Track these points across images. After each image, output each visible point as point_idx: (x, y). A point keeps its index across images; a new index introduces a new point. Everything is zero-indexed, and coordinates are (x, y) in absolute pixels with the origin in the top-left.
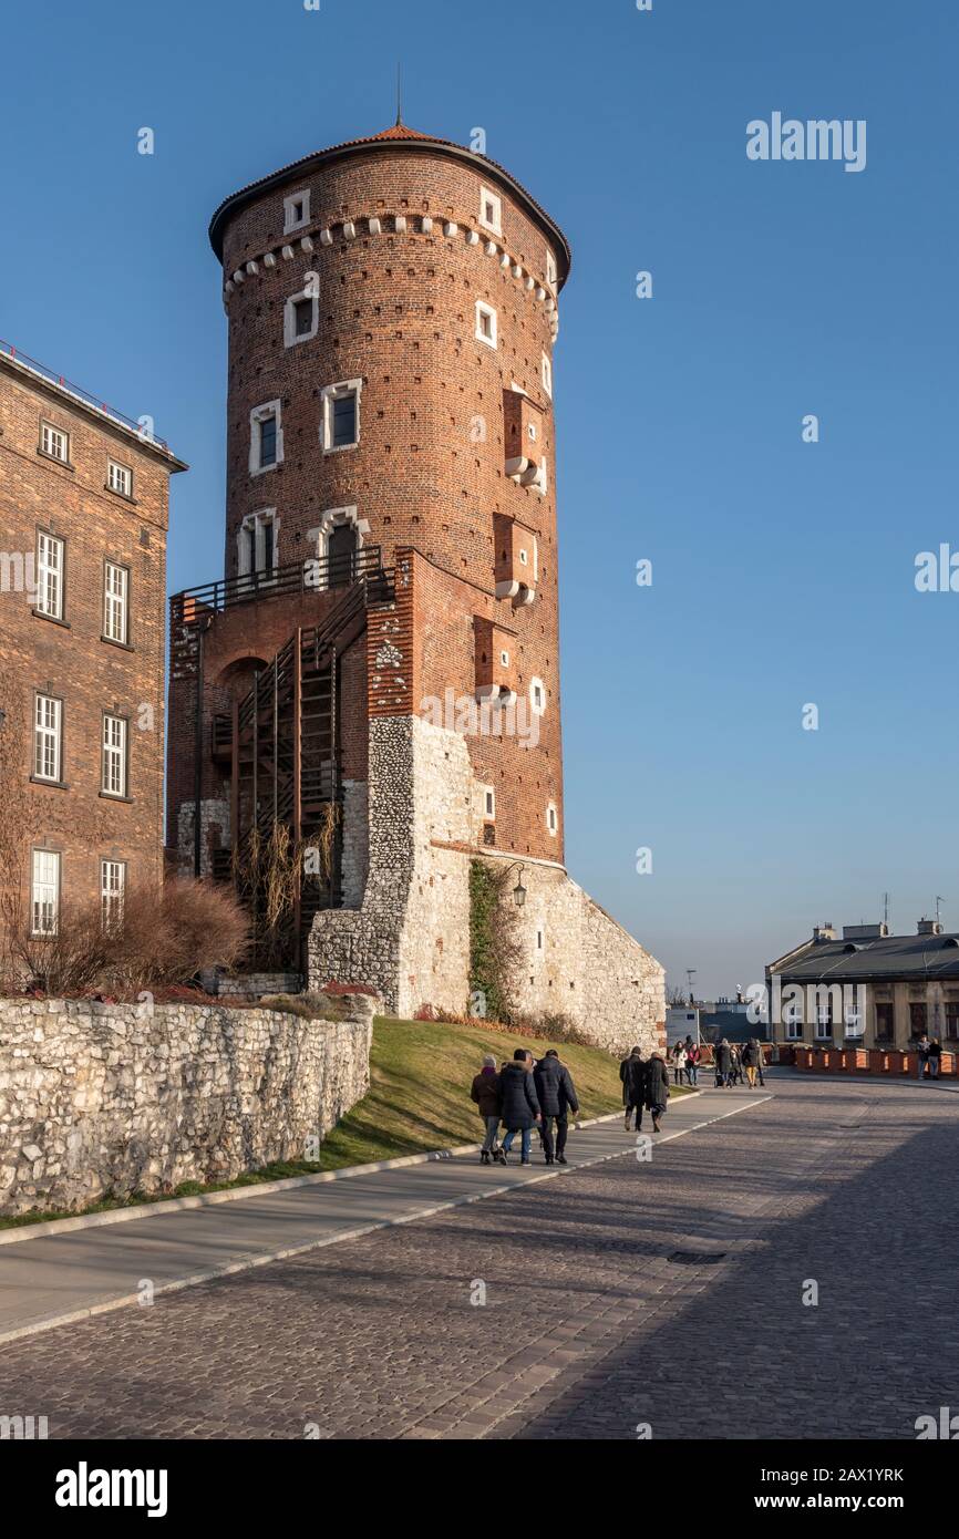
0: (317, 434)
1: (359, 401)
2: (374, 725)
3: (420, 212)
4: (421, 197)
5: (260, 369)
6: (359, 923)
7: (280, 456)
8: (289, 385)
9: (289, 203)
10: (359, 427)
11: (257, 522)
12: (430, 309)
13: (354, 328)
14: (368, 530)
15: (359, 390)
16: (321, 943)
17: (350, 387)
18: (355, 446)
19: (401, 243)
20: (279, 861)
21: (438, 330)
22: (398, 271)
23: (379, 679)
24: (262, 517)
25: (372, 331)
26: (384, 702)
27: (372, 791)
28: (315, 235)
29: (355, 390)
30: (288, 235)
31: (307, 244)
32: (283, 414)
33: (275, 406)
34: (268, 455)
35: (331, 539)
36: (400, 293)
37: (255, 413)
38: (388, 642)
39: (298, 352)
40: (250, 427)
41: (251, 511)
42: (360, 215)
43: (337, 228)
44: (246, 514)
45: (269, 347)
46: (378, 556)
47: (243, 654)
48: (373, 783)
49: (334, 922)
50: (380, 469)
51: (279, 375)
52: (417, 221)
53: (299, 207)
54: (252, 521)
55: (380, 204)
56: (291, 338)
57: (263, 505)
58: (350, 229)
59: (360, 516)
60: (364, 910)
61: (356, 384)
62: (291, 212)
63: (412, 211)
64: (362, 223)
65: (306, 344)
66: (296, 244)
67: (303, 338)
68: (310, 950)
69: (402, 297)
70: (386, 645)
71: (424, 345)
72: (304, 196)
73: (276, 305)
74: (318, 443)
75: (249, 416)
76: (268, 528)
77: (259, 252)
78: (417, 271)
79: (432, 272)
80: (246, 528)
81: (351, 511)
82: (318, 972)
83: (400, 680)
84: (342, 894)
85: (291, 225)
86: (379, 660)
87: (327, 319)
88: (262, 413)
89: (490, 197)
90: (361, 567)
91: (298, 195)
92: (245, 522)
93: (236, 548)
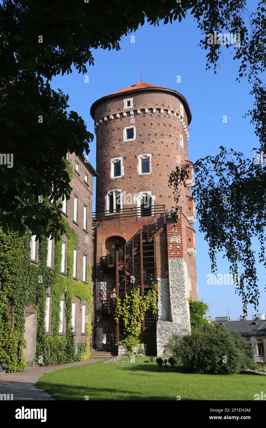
0: (136, 169)
1: (151, 160)
2: (170, 261)
3: (167, 109)
4: (168, 105)
5: (114, 147)
6: (173, 327)
7: (123, 173)
8: (125, 153)
9: (125, 101)
10: (151, 168)
11: (114, 193)
12: (171, 136)
13: (149, 139)
14: (155, 199)
15: (151, 157)
16: (161, 334)
17: (148, 156)
18: (149, 173)
19: (162, 116)
21: (173, 142)
22: (161, 124)
23: (171, 246)
24: (116, 192)
25: (154, 140)
26: (173, 254)
27: (171, 282)
28: (135, 111)
29: (149, 157)
30: (125, 110)
31: (132, 113)
32: (123, 161)
33: (121, 159)
34: (118, 172)
36: (162, 131)
37: (112, 160)
38: (174, 235)
39: (129, 144)
40: (110, 164)
41: (112, 189)
42: (150, 108)
43: (143, 110)
44: (109, 190)
45: (118, 141)
46: (164, 208)
47: (114, 234)
48: (171, 280)
49: (164, 326)
50: (158, 181)
51: (122, 150)
52: (166, 111)
53: (129, 102)
54: (112, 193)
55: (156, 105)
56: (125, 139)
57: (116, 188)
58: (147, 110)
59: (152, 194)
60: (174, 322)
61: (149, 155)
62: (126, 104)
63: (166, 108)
64: (151, 110)
65: (132, 142)
66: (128, 112)
67: (131, 140)
68: (157, 336)
69: (163, 132)
70: (173, 236)
71: (169, 146)
72: (131, 100)
73: (120, 129)
74: (137, 171)
75: (110, 160)
77: (115, 113)
78: (166, 125)
79: (170, 126)
80: (109, 194)
81: (149, 193)
82: (160, 344)
83: (178, 247)
85: (126, 107)
86: (171, 240)
87: (139, 135)
88: (115, 160)
89: (182, 106)
90: (153, 210)
91: (128, 99)
92: (109, 192)
93: (105, 200)
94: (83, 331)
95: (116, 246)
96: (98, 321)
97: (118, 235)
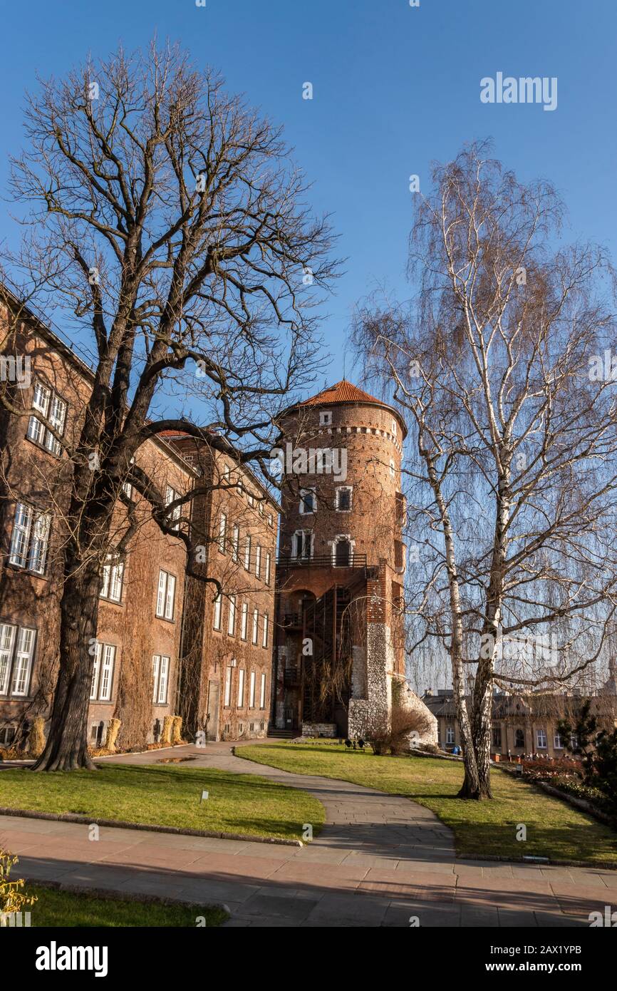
0: (333, 504)
1: (351, 494)
2: (369, 626)
3: (375, 428)
4: (376, 423)
6: (369, 705)
7: (314, 510)
8: (320, 482)
9: (321, 415)
10: (351, 504)
11: (303, 534)
12: (378, 463)
13: (350, 467)
14: (355, 545)
15: (352, 490)
16: (354, 713)
17: (347, 489)
18: (349, 511)
19: (368, 437)
20: (326, 676)
21: (380, 471)
22: (367, 448)
23: (371, 608)
24: (306, 533)
26: (374, 617)
27: (369, 652)
28: (334, 429)
29: (349, 490)
30: (321, 426)
31: (330, 431)
32: (317, 493)
33: (314, 490)
34: (308, 507)
35: (337, 546)
37: (303, 491)
38: (376, 594)
40: (300, 495)
41: (300, 529)
42: (353, 426)
43: (344, 429)
44: (296, 529)
46: (366, 558)
47: (301, 588)
48: (369, 649)
49: (358, 704)
50: (359, 522)
52: (374, 431)
53: (326, 417)
54: (301, 533)
55: (361, 423)
57: (307, 527)
58: (349, 430)
59: (352, 539)
60: (370, 700)
61: (351, 488)
62: (322, 419)
63: (372, 427)
64: (354, 429)
66: (325, 430)
68: (349, 716)
69: (368, 457)
70: (374, 595)
71: (376, 477)
72: (330, 414)
74: (333, 507)
75: (299, 491)
76: (308, 537)
77: (308, 431)
78: (373, 448)
79: (378, 450)
80: (296, 535)
81: (348, 537)
82: (352, 725)
83: (380, 609)
84: (352, 692)
85: (322, 422)
86: (372, 600)
88: (306, 492)
89: (394, 422)
90: (352, 560)
91: (326, 413)
92: (297, 532)
93: (291, 542)
94: (262, 706)
95: (303, 601)
96: (278, 693)
97: (306, 588)
